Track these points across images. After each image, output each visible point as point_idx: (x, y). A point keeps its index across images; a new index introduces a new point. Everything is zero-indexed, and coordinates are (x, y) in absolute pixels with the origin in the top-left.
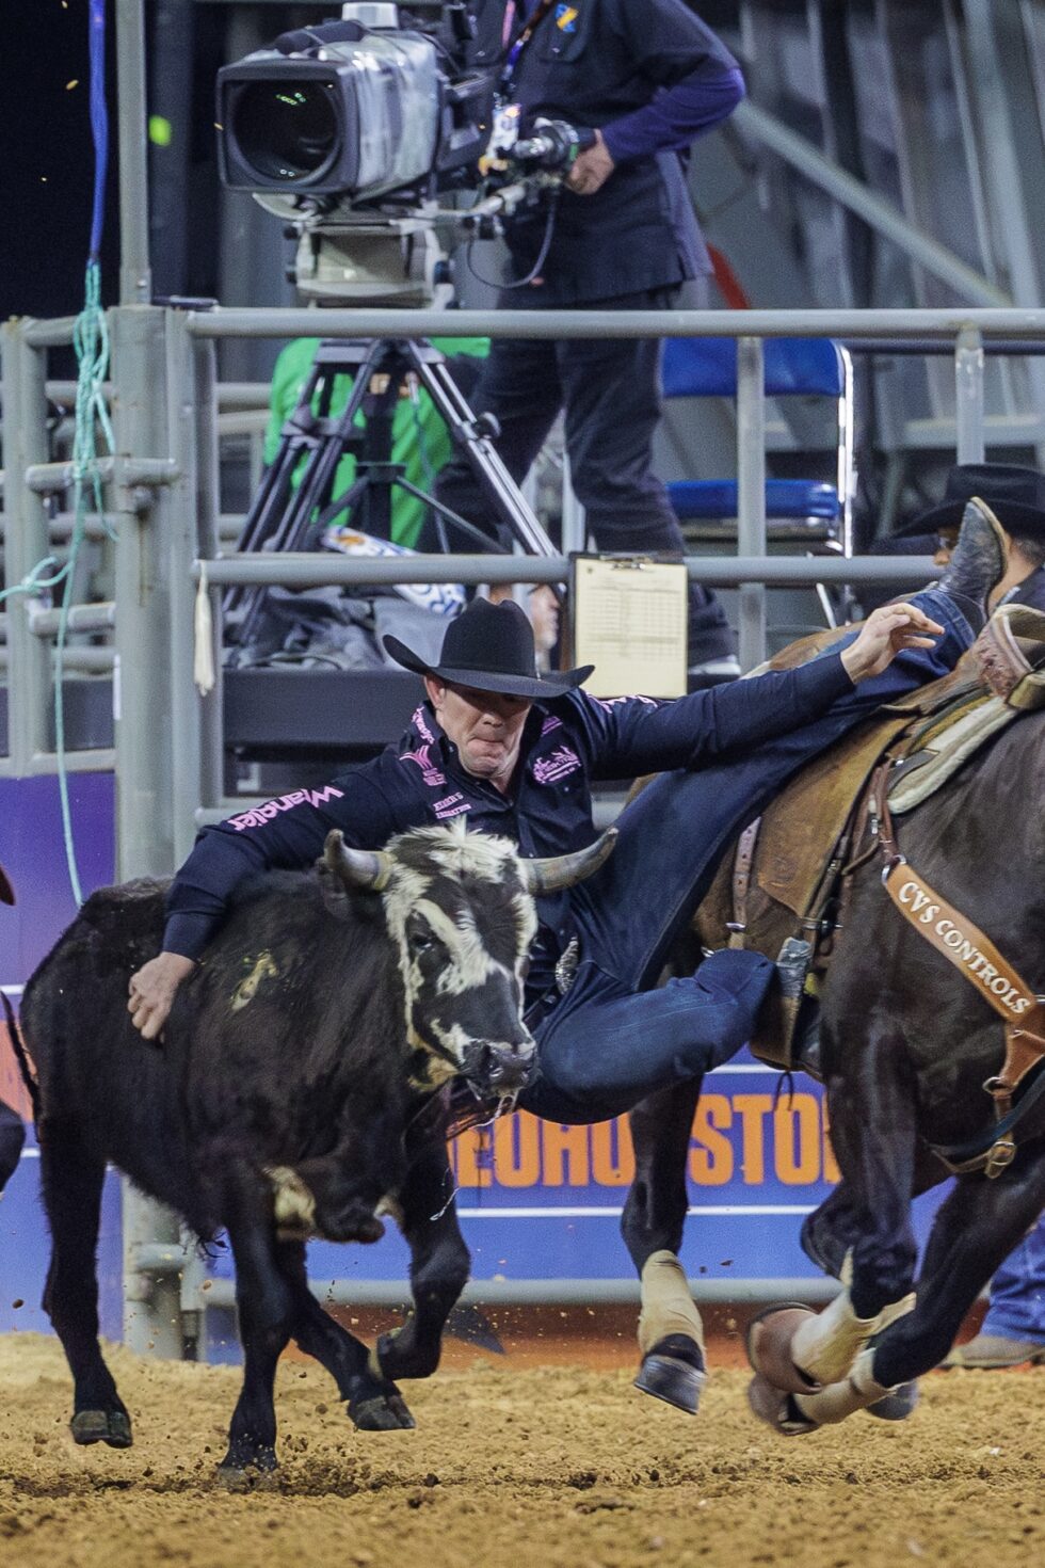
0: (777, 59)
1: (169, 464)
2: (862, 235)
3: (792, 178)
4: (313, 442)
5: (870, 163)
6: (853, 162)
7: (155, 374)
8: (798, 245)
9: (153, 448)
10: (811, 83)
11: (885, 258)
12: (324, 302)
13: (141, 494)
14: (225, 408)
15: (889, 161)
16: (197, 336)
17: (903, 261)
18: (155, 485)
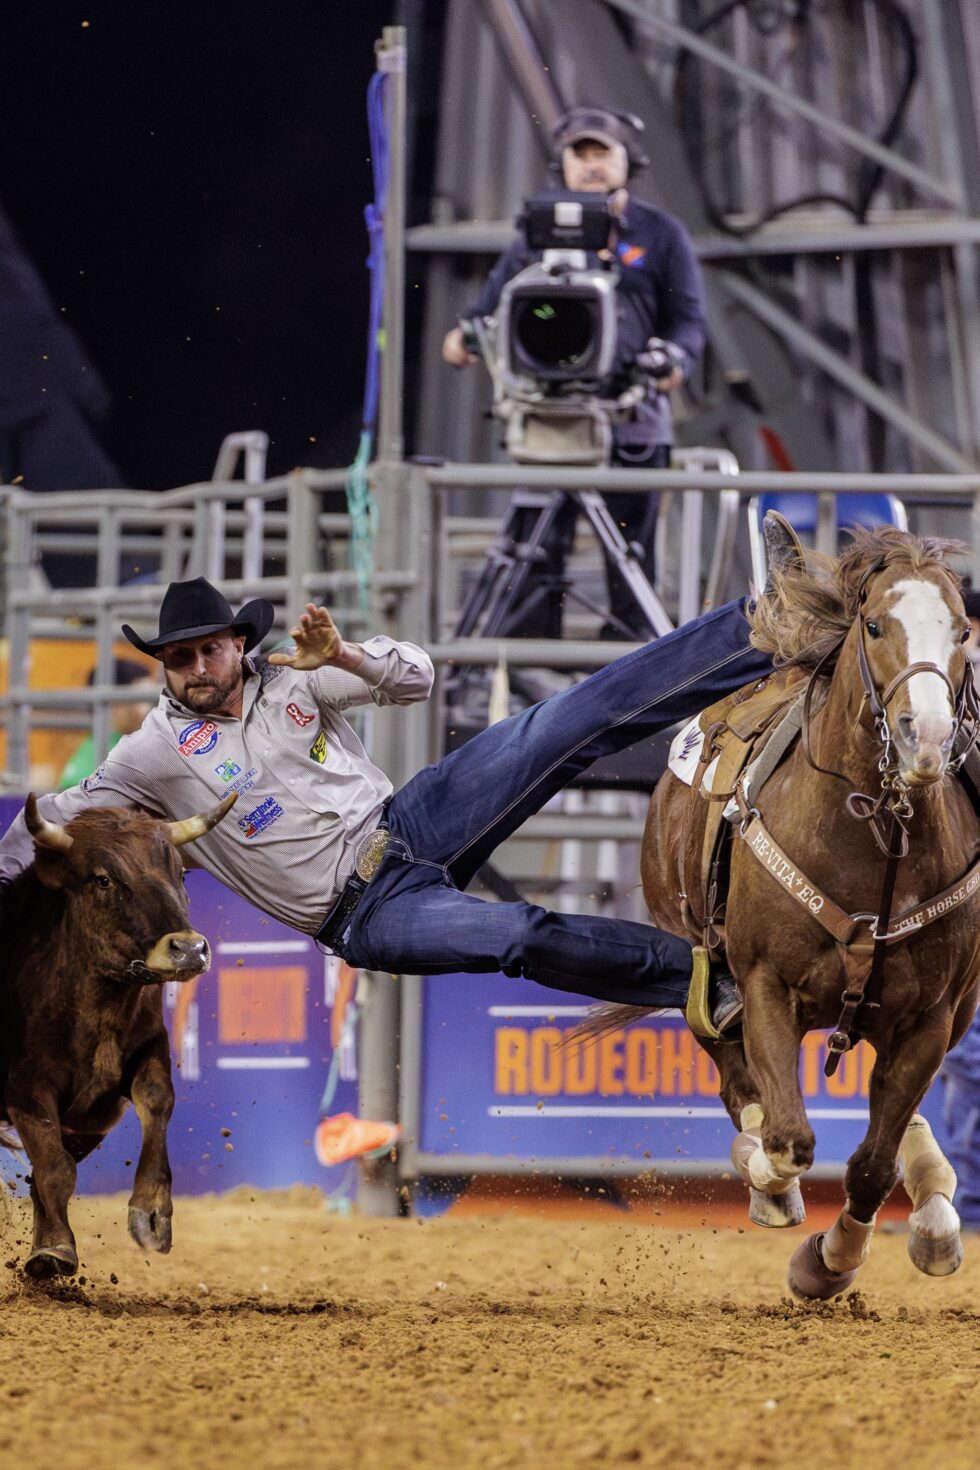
0: (820, 298)
1: (411, 576)
2: (877, 424)
3: (828, 383)
4: (510, 562)
5: (885, 373)
6: (873, 370)
7: (403, 510)
8: (830, 428)
9: (400, 564)
10: (843, 313)
11: (892, 440)
12: (524, 462)
13: (390, 597)
14: (453, 534)
15: (898, 371)
16: (435, 487)
17: (905, 442)
18: (400, 591)
